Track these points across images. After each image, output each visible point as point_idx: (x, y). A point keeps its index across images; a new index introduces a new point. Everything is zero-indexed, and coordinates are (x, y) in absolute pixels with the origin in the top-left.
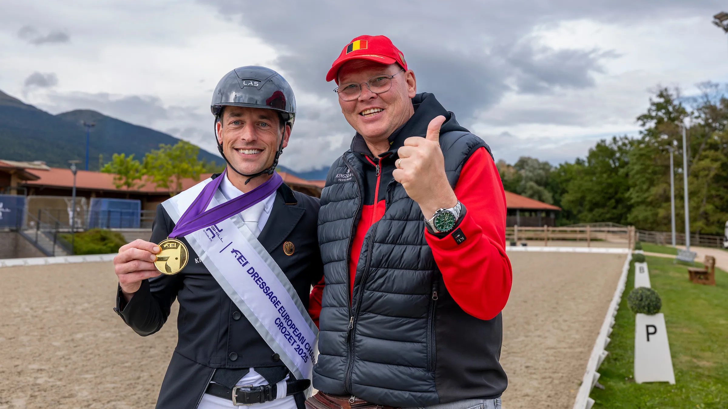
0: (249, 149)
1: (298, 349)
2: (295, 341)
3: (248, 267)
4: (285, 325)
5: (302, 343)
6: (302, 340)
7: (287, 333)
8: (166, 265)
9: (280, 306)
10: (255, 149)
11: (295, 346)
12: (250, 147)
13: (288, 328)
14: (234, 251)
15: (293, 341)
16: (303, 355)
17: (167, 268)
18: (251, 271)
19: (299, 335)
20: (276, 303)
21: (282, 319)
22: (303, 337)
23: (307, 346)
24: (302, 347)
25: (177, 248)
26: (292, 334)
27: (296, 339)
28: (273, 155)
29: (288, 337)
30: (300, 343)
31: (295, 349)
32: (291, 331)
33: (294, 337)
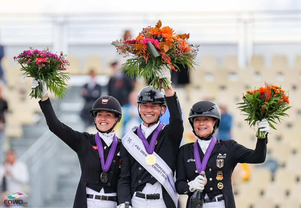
0: (149, 115)
1: (163, 175)
2: (161, 173)
3: (140, 150)
5: (164, 173)
6: (165, 173)
7: (158, 170)
10: (151, 115)
11: (161, 174)
12: (149, 114)
13: (158, 168)
14: (136, 146)
15: (161, 172)
16: (165, 177)
18: (141, 151)
19: (163, 171)
21: (155, 165)
22: (165, 172)
23: (166, 175)
24: (164, 175)
27: (162, 172)
28: (158, 117)
29: (158, 171)
30: (163, 173)
31: (162, 175)
32: (160, 169)
33: (161, 171)
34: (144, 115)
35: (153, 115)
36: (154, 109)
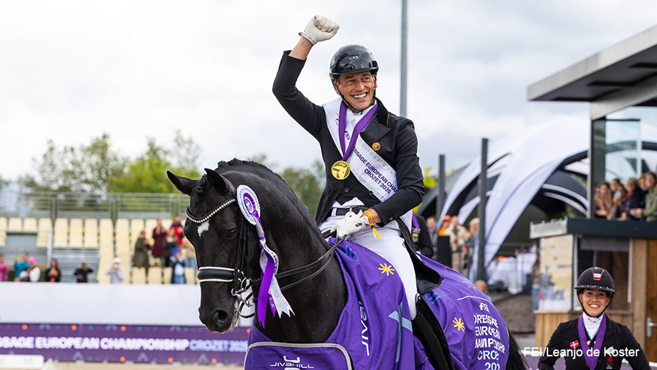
1: (383, 186)
2: (380, 181)
4: (372, 172)
5: (386, 182)
6: (386, 181)
7: (374, 177)
8: (338, 174)
9: (367, 163)
11: (381, 184)
13: (374, 174)
16: (386, 189)
17: (338, 176)
19: (383, 178)
20: (364, 161)
21: (369, 170)
22: (386, 179)
23: (389, 184)
24: (386, 184)
25: (345, 167)
26: (377, 177)
27: (381, 180)
29: (375, 179)
30: (384, 182)
31: (381, 186)
32: (377, 176)
33: (379, 179)
34: (352, 97)
35: (367, 93)
36: (366, 82)
